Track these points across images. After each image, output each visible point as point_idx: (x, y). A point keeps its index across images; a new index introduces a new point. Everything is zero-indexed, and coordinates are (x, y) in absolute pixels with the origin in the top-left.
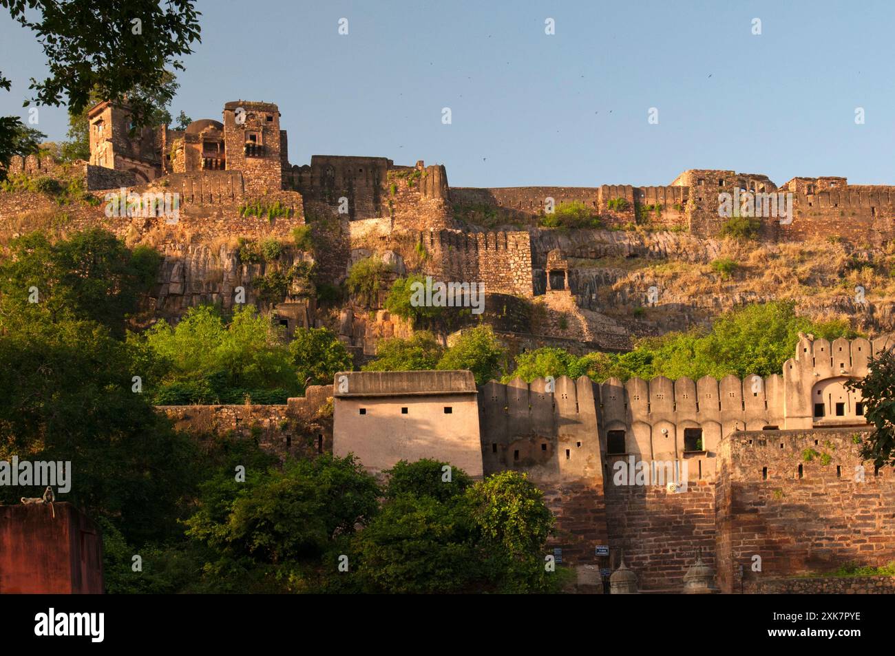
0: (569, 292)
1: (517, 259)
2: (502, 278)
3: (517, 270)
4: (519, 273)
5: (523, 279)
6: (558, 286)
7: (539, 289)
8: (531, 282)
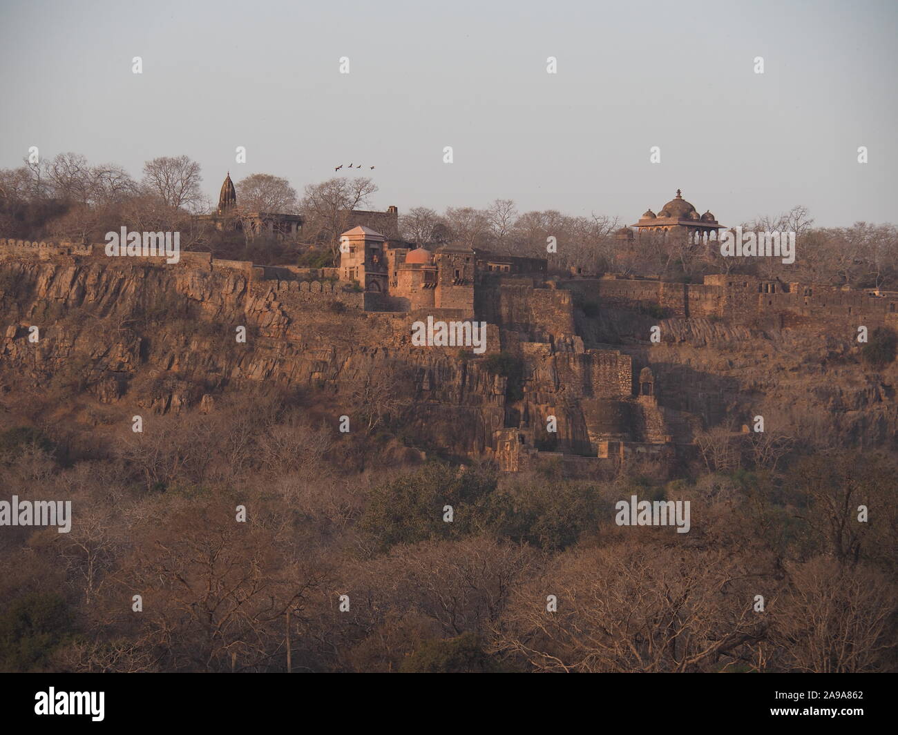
0: (653, 397)
1: (623, 373)
2: (613, 384)
3: (622, 380)
4: (624, 382)
5: (626, 386)
6: (646, 393)
7: (635, 392)
8: (630, 388)
